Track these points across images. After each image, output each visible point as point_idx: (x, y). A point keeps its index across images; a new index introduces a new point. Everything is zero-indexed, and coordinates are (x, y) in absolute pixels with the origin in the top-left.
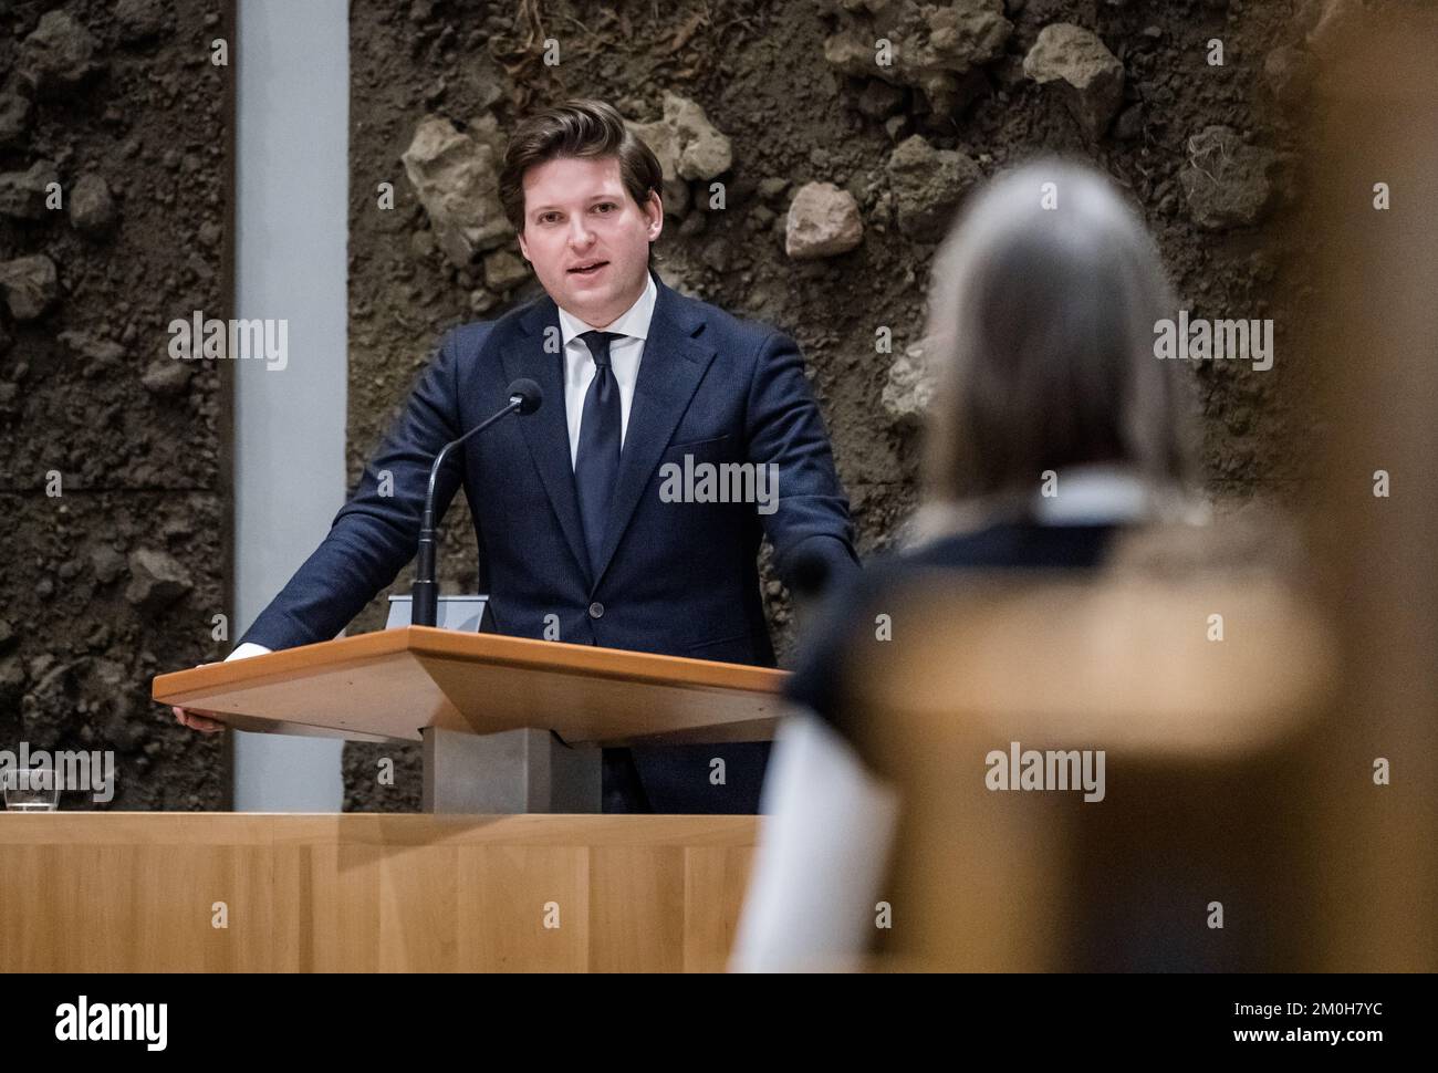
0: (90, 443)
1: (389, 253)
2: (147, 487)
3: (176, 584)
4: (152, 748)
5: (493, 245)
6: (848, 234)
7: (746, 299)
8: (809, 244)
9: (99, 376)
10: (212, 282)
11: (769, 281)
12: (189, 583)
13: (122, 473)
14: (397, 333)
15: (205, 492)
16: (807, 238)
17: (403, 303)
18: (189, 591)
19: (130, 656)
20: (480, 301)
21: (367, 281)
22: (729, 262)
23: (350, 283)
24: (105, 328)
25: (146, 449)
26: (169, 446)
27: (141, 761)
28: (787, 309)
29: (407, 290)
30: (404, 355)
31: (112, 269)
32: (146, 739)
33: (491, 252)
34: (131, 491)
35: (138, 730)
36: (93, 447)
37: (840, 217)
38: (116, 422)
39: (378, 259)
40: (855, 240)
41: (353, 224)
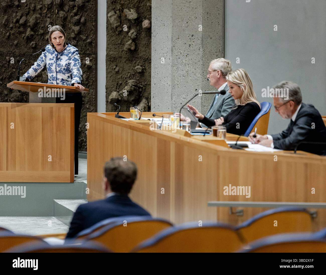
0: (83, 49)
1: (110, 27)
2: (88, 54)
3: (90, 65)
4: (89, 84)
5: (118, 26)
6: (149, 26)
7: (141, 33)
8: (145, 27)
9: (84, 41)
10: (94, 30)
11: (144, 31)
12: (92, 65)
13: (86, 52)
14: (110, 36)
15: (94, 55)
16: (145, 26)
17: (111, 33)
18: (92, 66)
19: (87, 74)
20: (117, 33)
21: (108, 30)
22: (139, 29)
23: (107, 30)
24: (85, 35)
25: (88, 49)
26: (90, 49)
27: (88, 86)
28: (145, 35)
29: (111, 31)
30: (111, 39)
31: (85, 28)
32: (88, 83)
33: (118, 27)
34: (87, 54)
35: (87, 82)
36: (84, 49)
37: (148, 24)
38: (86, 46)
39: (109, 28)
40: (150, 27)
41: (107, 23)
